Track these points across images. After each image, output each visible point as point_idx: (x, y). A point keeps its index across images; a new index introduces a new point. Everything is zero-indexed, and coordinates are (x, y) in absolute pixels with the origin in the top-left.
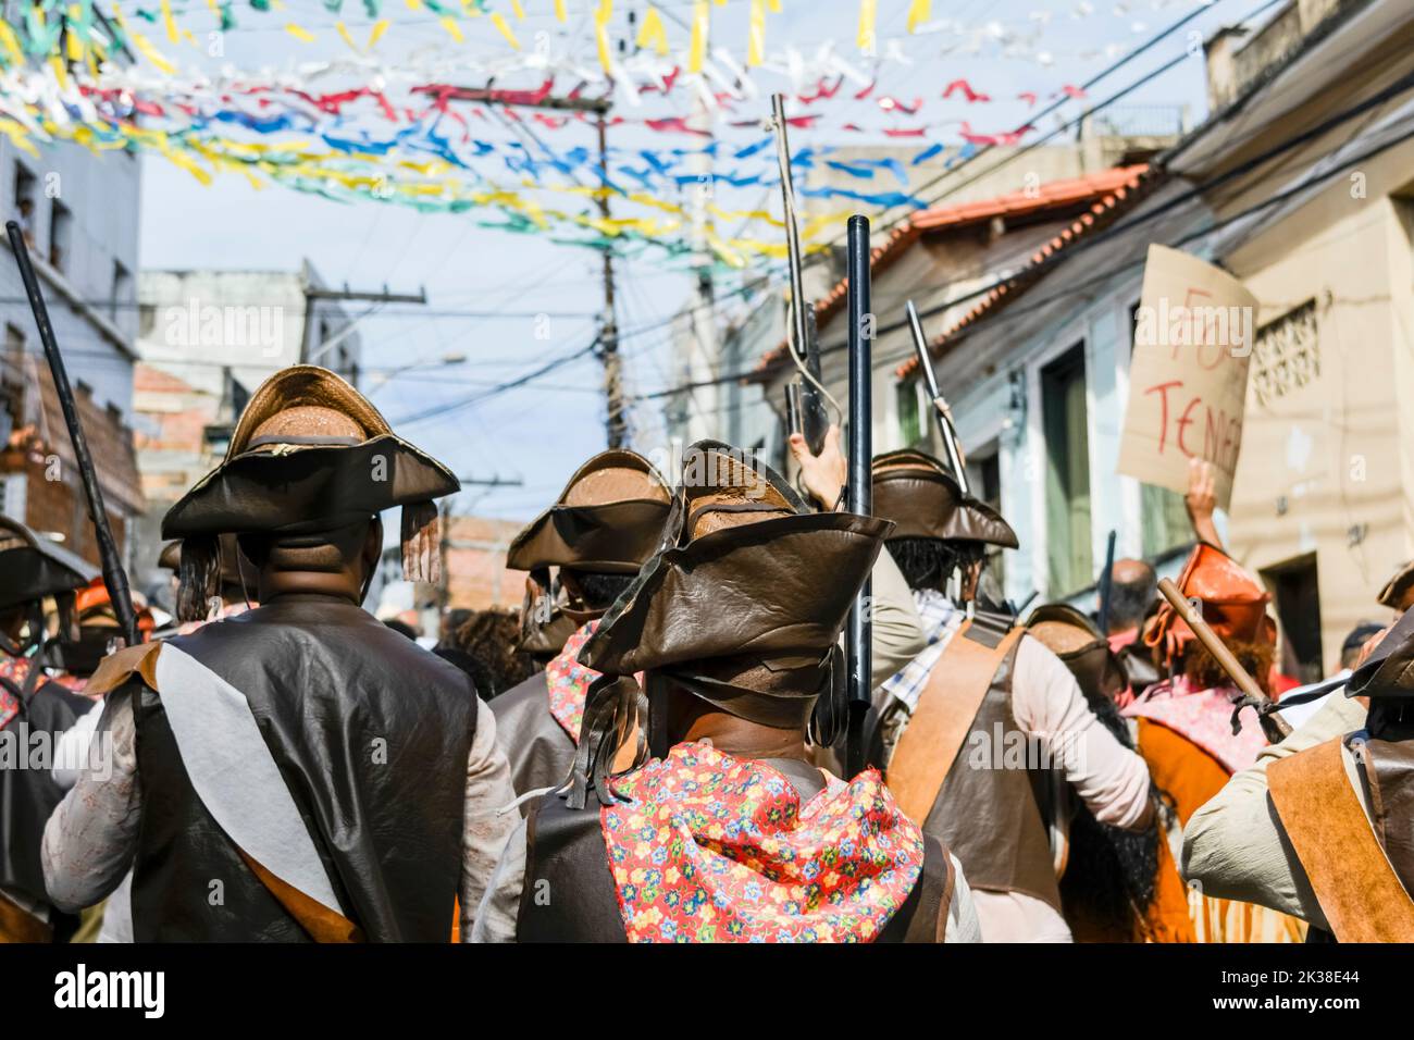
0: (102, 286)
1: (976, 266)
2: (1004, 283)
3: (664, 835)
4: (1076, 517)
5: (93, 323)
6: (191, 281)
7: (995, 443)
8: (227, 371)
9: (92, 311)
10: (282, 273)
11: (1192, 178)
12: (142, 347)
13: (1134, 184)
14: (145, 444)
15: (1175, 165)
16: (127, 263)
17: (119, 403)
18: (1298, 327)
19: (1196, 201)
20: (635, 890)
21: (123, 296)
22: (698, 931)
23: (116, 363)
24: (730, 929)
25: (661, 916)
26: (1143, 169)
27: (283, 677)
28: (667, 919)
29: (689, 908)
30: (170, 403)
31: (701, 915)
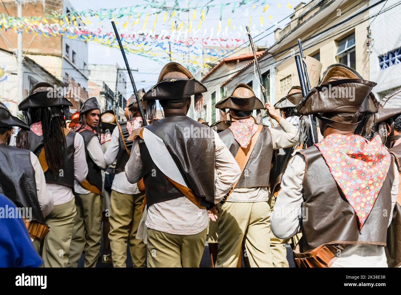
0: (82, 67)
1: (234, 68)
2: (240, 71)
3: (338, 155)
5: (80, 73)
6: (96, 66)
8: (104, 82)
9: (80, 71)
10: (113, 65)
11: (272, 54)
12: (88, 77)
13: (262, 54)
14: (90, 95)
15: (269, 51)
16: (86, 63)
17: (85, 87)
18: (288, 79)
19: (272, 58)
20: (334, 168)
21: (85, 68)
22: (353, 176)
23: (85, 80)
24: (361, 175)
25: (342, 173)
26: (264, 52)
28: (344, 174)
29: (350, 171)
30: (94, 88)
31: (353, 172)
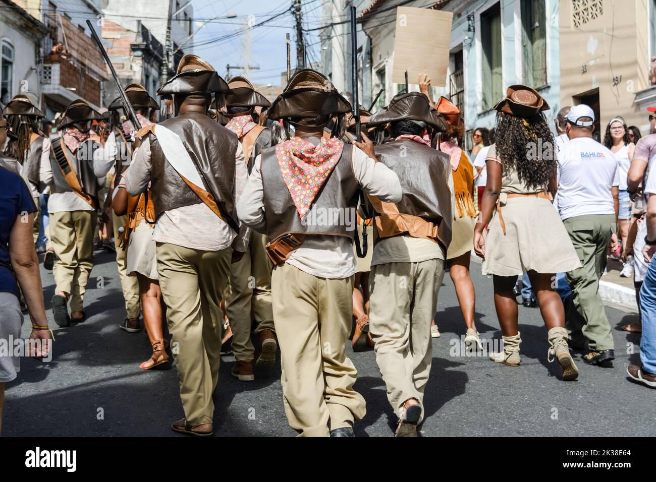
3: (288, 154)
4: (495, 76)
7: (461, 45)
8: (139, 22)
12: (103, 11)
27: (188, 131)
30: (117, 35)
31: (295, 169)
